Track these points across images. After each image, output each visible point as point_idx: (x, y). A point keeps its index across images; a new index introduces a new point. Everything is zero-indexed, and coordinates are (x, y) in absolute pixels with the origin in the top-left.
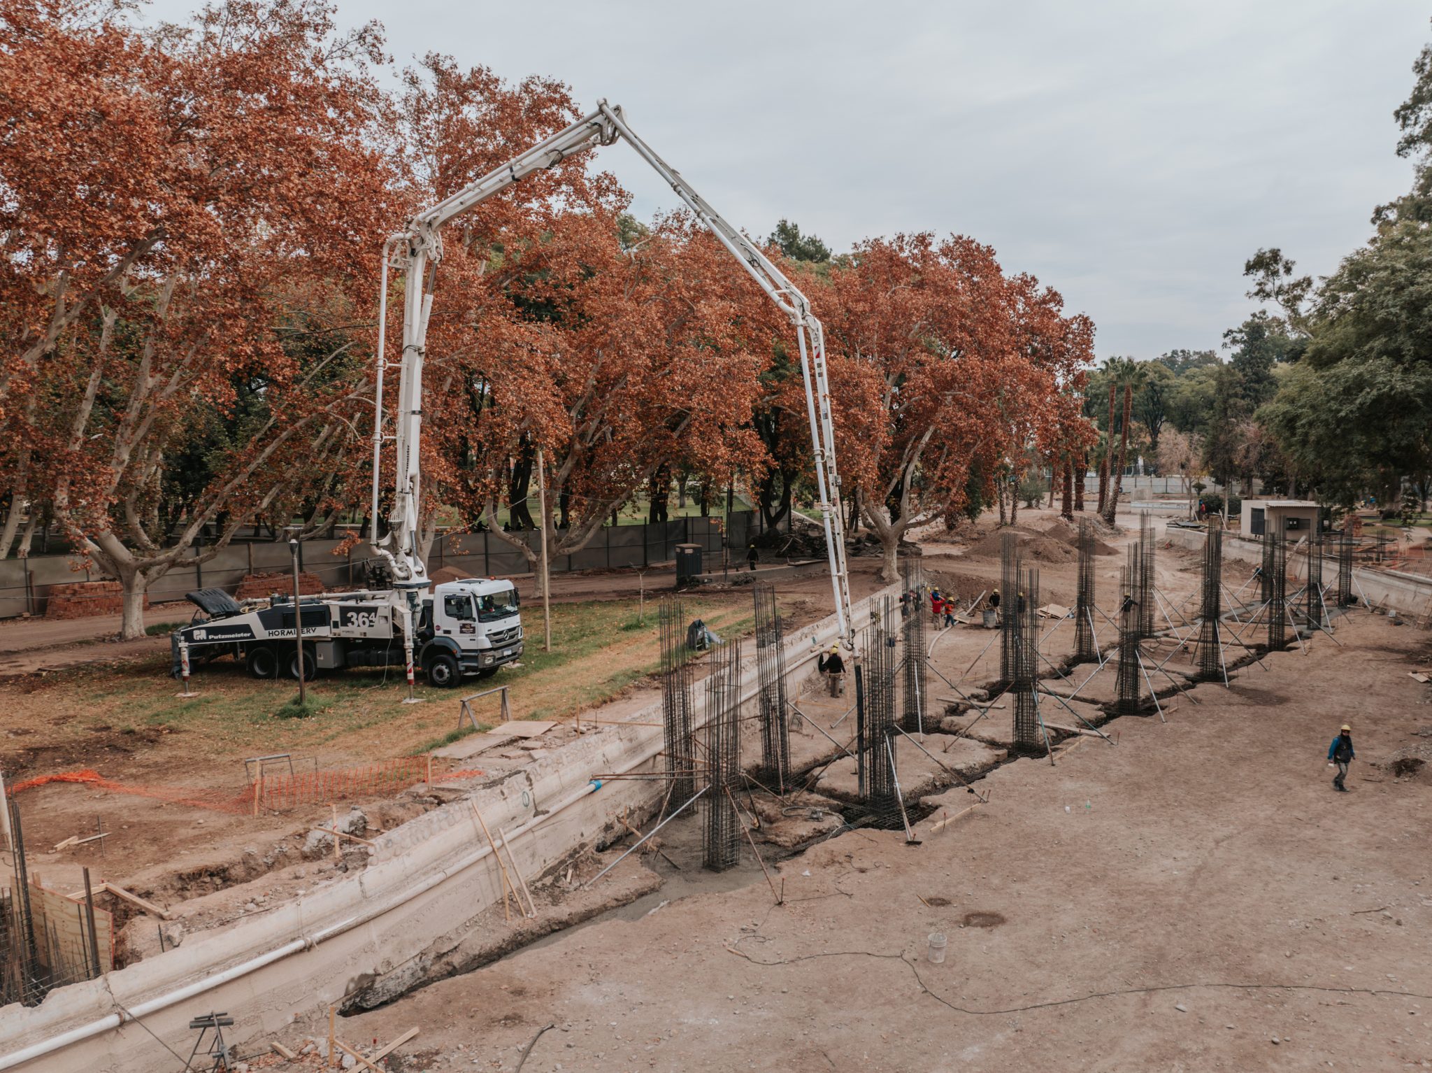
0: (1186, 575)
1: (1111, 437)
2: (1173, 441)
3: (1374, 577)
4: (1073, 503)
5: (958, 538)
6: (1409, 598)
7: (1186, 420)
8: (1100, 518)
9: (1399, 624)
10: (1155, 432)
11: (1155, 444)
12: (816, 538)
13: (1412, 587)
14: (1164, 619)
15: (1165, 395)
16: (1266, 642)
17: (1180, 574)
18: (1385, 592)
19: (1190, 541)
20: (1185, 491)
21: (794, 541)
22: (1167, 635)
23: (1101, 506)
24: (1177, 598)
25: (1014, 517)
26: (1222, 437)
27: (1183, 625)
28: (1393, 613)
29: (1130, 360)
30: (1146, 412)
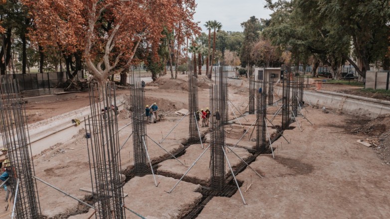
0: (237, 95)
1: (210, 49)
2: (229, 54)
3: (311, 93)
4: (198, 72)
5: (157, 84)
6: (329, 102)
7: (232, 48)
8: (206, 77)
9: (327, 113)
10: (223, 52)
11: (223, 55)
12: (83, 83)
13: (330, 97)
14: (232, 114)
15: (226, 41)
16: (280, 125)
17: (235, 95)
18: (317, 99)
19: (236, 83)
20: (233, 70)
21: (73, 84)
22: (234, 123)
23: (207, 73)
24: (236, 104)
25: (176, 76)
26: (247, 47)
27: (240, 116)
28: (324, 108)
29: (215, 21)
30: (221, 46)
